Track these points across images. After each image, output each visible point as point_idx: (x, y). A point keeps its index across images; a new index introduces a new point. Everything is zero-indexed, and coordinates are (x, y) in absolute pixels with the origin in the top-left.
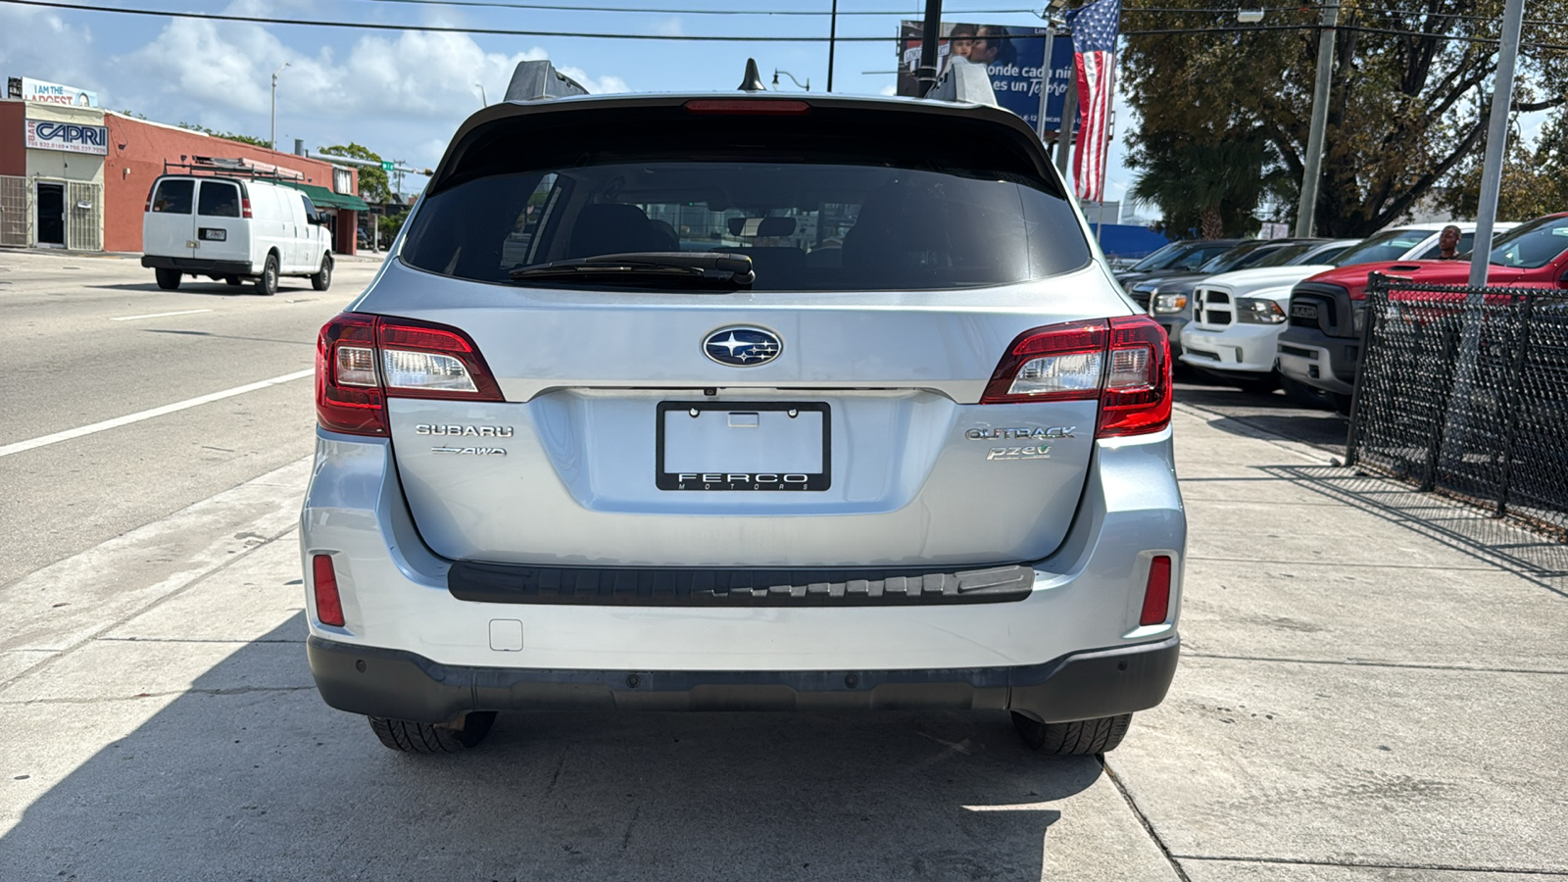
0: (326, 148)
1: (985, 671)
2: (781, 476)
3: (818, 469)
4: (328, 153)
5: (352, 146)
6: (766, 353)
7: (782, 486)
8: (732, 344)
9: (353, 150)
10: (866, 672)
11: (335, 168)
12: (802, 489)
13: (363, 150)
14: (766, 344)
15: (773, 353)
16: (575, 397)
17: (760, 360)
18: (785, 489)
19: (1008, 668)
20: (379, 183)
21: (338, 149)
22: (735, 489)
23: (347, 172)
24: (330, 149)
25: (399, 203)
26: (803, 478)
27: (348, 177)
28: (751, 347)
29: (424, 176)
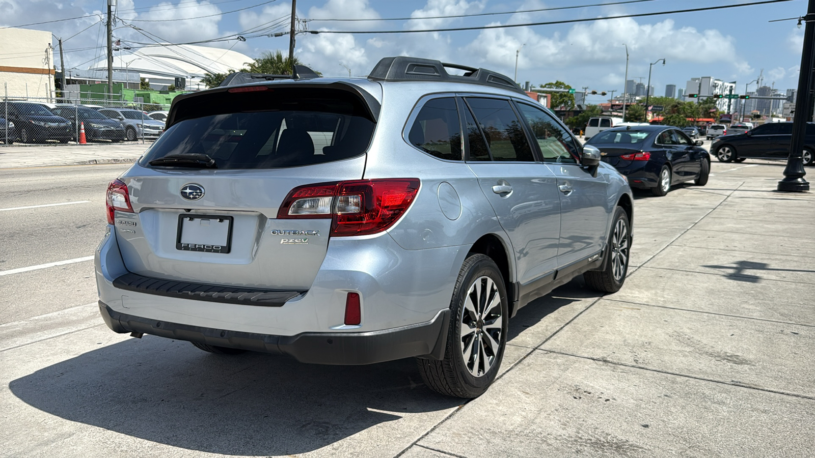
0: (544, 85)
1: (270, 336)
2: (213, 246)
3: (225, 244)
4: (545, 87)
5: (557, 82)
6: (198, 195)
7: (213, 251)
8: (188, 191)
9: (558, 84)
10: (229, 331)
11: (539, 95)
12: (218, 252)
13: (563, 84)
14: (198, 191)
15: (201, 195)
16: (158, 211)
17: (196, 198)
18: (213, 252)
19: (279, 336)
20: (569, 100)
21: (550, 85)
22: (198, 251)
23: (545, 97)
24: (546, 85)
25: (581, 110)
26: (219, 248)
27: (545, 99)
28: (193, 192)
29: (601, 95)
